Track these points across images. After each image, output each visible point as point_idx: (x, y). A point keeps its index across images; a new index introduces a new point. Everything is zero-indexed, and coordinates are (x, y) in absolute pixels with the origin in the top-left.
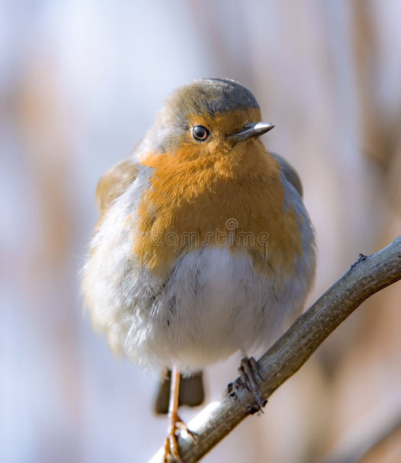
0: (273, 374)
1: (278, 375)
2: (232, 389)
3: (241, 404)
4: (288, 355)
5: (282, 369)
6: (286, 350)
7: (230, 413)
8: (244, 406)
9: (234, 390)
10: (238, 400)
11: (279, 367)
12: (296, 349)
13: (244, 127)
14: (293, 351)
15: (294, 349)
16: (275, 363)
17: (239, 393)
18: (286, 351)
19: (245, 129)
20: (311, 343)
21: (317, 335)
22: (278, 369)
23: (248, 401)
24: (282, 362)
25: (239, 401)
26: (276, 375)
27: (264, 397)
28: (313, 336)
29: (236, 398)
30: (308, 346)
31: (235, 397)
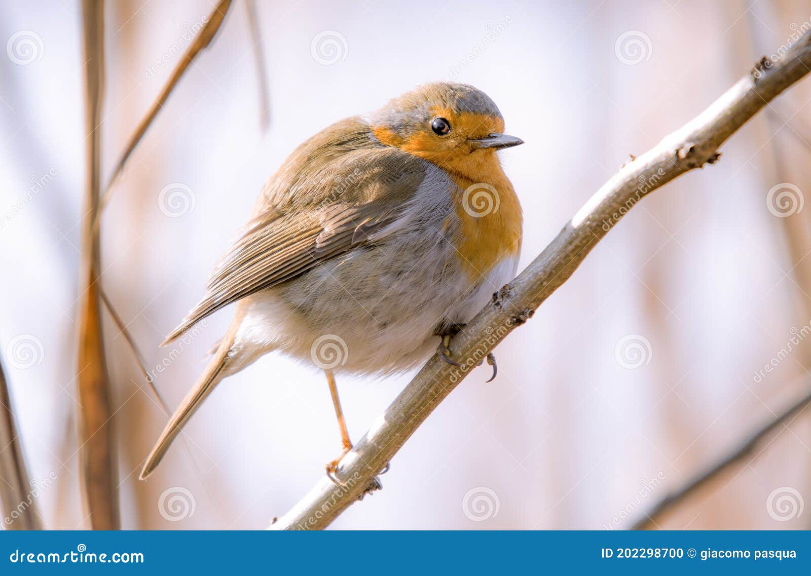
0: (539, 282)
1: (545, 283)
2: (497, 298)
3: (505, 314)
4: (554, 262)
5: (548, 277)
6: (552, 256)
7: (494, 323)
8: (509, 316)
9: (499, 300)
10: (502, 310)
11: (545, 275)
12: (563, 255)
13: (489, 136)
14: (560, 258)
15: (561, 255)
16: (540, 271)
17: (503, 302)
18: (552, 258)
19: (490, 137)
20: (578, 250)
21: (585, 241)
22: (544, 278)
23: (513, 311)
24: (548, 270)
25: (504, 311)
26: (542, 283)
27: (530, 307)
28: (581, 242)
29: (501, 307)
30: (575, 252)
31: (499, 307)
